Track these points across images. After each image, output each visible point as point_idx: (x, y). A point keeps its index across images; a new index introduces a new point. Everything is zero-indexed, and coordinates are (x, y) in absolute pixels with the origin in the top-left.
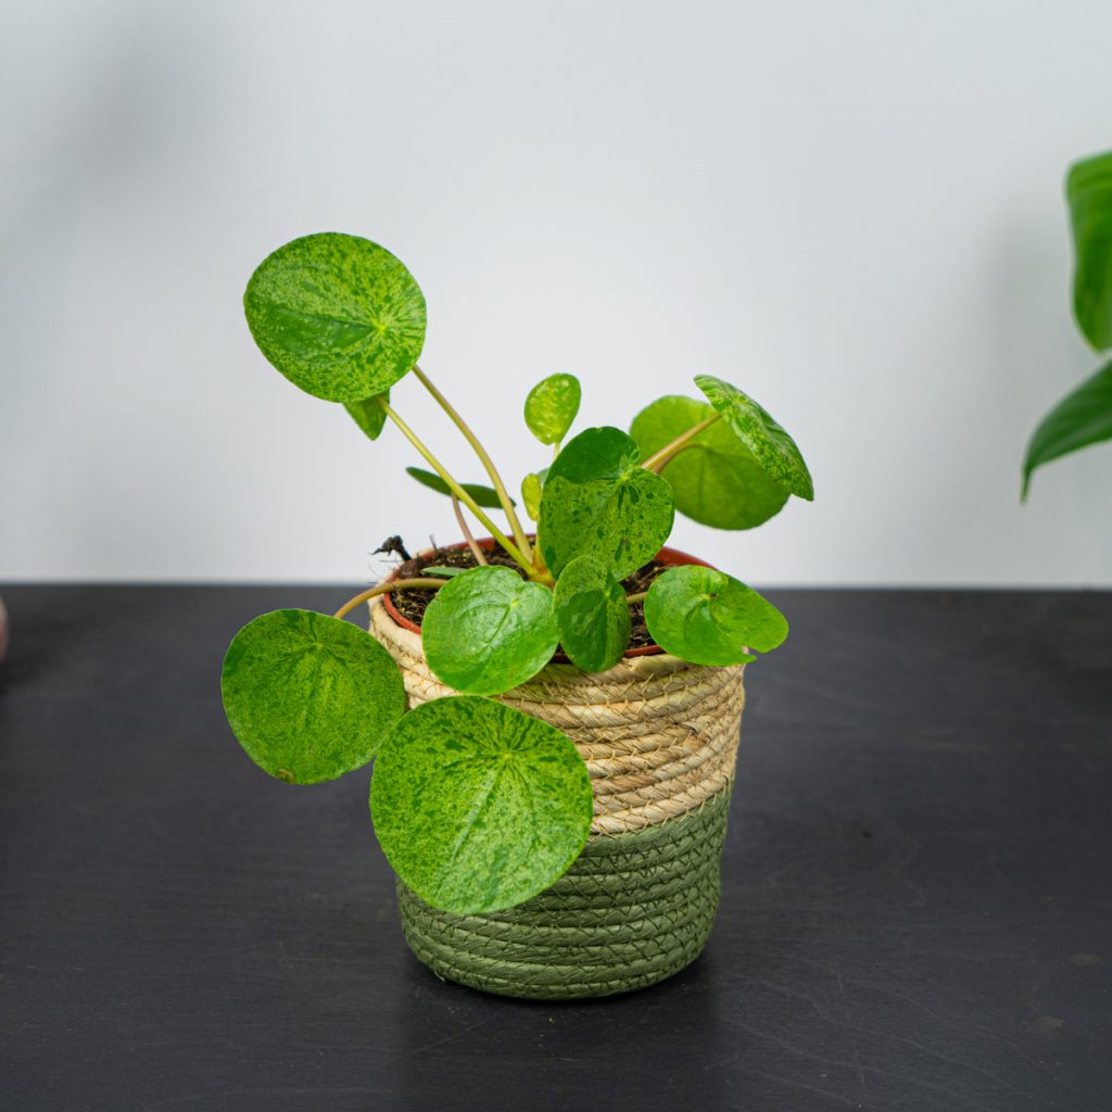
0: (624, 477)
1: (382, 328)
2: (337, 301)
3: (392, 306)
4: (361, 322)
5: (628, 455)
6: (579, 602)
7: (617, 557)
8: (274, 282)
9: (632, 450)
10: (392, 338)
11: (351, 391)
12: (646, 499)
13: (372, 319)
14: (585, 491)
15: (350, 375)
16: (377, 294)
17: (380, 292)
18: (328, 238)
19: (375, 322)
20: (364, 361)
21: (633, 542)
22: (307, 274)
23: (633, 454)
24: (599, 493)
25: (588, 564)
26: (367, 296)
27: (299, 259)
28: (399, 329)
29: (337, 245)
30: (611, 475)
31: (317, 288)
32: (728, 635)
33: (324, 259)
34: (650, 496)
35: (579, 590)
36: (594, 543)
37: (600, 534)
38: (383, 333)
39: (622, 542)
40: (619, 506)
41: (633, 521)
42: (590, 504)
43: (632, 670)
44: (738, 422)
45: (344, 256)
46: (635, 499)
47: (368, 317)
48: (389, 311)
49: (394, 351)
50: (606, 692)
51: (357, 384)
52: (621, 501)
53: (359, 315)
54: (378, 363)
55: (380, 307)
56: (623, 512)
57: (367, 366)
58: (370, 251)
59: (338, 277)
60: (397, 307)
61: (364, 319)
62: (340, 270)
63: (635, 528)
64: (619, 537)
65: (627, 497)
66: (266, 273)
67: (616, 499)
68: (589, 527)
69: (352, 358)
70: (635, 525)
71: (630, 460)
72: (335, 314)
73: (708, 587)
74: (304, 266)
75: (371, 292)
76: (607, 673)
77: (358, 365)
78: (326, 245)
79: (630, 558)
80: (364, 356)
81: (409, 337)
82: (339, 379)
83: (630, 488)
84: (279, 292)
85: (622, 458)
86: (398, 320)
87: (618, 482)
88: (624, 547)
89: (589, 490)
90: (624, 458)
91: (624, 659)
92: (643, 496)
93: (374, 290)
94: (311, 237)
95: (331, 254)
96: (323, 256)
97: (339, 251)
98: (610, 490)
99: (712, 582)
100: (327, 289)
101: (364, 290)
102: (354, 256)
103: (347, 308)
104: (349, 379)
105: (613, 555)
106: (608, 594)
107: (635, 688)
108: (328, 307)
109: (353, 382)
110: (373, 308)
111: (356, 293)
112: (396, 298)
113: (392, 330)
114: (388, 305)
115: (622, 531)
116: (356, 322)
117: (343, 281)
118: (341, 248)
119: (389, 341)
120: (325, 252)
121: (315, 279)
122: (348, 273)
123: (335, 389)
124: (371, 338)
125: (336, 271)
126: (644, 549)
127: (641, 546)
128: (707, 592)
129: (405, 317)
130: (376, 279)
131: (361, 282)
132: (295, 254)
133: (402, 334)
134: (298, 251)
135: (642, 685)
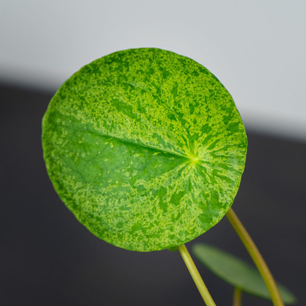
1: (195, 160)
2: (150, 125)
3: (209, 137)
4: (172, 151)
8: (82, 99)
10: (204, 176)
11: (148, 237)
13: (185, 148)
15: (150, 215)
16: (195, 122)
17: (199, 120)
18: (151, 54)
19: (187, 153)
20: (169, 199)
22: (121, 90)
26: (184, 122)
27: (115, 74)
28: (213, 165)
29: (160, 63)
31: (130, 108)
33: (143, 76)
38: (194, 167)
45: (165, 75)
47: (181, 145)
48: (205, 143)
49: (203, 193)
51: (155, 228)
53: (172, 143)
54: (183, 204)
55: (197, 136)
57: (171, 206)
58: (196, 74)
59: (155, 97)
60: (215, 139)
61: (176, 147)
62: (159, 90)
66: (75, 88)
69: (156, 193)
72: (144, 141)
74: (118, 82)
75: (189, 118)
77: (161, 204)
78: (147, 61)
80: (170, 193)
81: (223, 178)
82: (137, 219)
84: (86, 109)
86: (213, 154)
93: (193, 116)
94: (132, 52)
95: (152, 71)
96: (142, 72)
97: (161, 69)
100: (141, 110)
101: (181, 115)
102: (177, 76)
103: (159, 133)
104: (148, 220)
108: (139, 130)
109: (152, 225)
110: (189, 136)
111: (172, 117)
112: (215, 129)
113: (204, 165)
114: (205, 135)
116: (168, 150)
117: (160, 102)
118: (164, 65)
119: (200, 178)
120: (145, 69)
121: (129, 98)
122: (167, 94)
123: (130, 233)
124: (181, 171)
125: (155, 90)
129: (222, 153)
130: (197, 105)
131: (180, 106)
132: (110, 68)
133: (214, 173)
134: (115, 65)
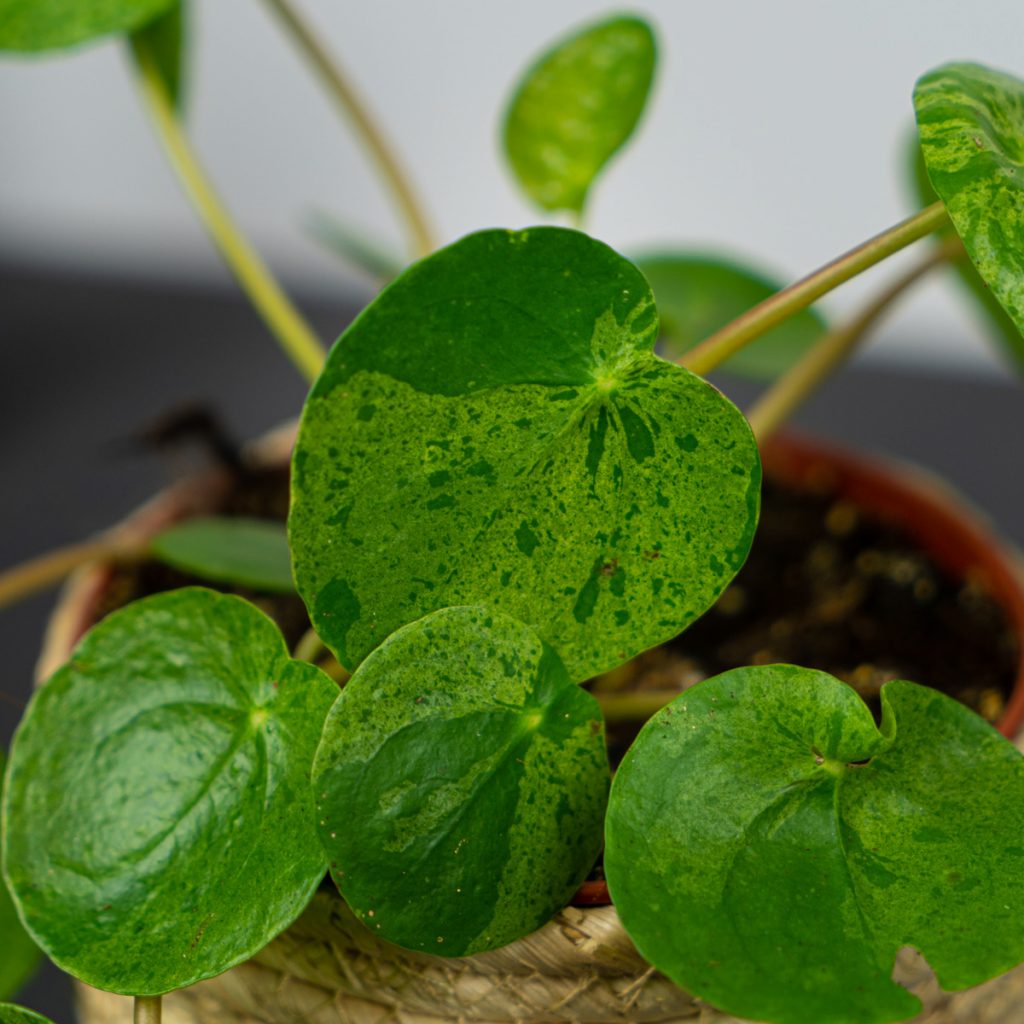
0: (605, 380)
5: (621, 315)
6: (418, 750)
7: (583, 611)
9: (633, 303)
12: (676, 452)
14: (476, 417)
21: (635, 571)
23: (634, 315)
24: (524, 424)
25: (471, 631)
30: (560, 374)
32: (878, 894)
34: (688, 443)
35: (425, 712)
36: (503, 566)
37: (527, 541)
39: (599, 568)
40: (592, 464)
41: (635, 509)
42: (493, 452)
43: (588, 947)
44: (996, 233)
46: (641, 444)
50: (513, 996)
52: (596, 450)
56: (604, 482)
63: (643, 530)
64: (591, 552)
65: (616, 440)
67: (582, 445)
68: (487, 522)
70: (642, 521)
71: (626, 332)
73: (836, 738)
76: (512, 951)
79: (622, 617)
83: (626, 413)
85: (599, 324)
87: (586, 397)
88: (605, 582)
89: (489, 414)
90: (605, 324)
91: (572, 914)
92: (666, 441)
98: (563, 414)
99: (846, 730)
105: (569, 602)
106: (534, 720)
107: (603, 994)
115: (602, 537)
126: (666, 592)
127: (657, 585)
128: (833, 755)
135: (625, 988)
